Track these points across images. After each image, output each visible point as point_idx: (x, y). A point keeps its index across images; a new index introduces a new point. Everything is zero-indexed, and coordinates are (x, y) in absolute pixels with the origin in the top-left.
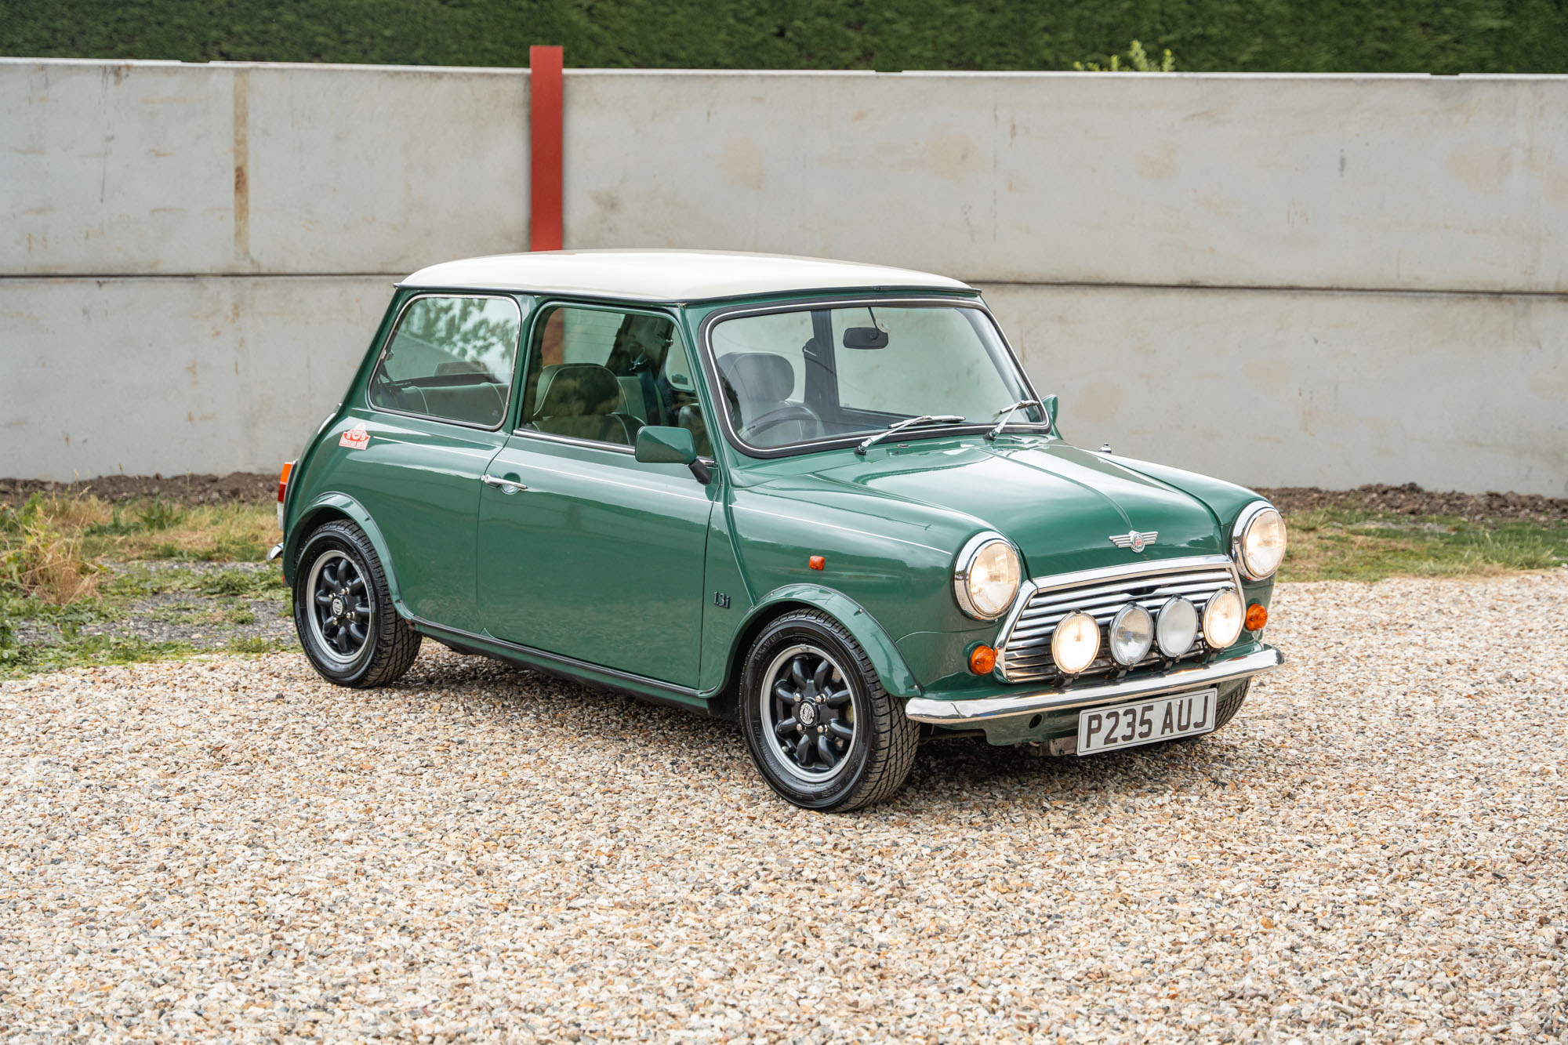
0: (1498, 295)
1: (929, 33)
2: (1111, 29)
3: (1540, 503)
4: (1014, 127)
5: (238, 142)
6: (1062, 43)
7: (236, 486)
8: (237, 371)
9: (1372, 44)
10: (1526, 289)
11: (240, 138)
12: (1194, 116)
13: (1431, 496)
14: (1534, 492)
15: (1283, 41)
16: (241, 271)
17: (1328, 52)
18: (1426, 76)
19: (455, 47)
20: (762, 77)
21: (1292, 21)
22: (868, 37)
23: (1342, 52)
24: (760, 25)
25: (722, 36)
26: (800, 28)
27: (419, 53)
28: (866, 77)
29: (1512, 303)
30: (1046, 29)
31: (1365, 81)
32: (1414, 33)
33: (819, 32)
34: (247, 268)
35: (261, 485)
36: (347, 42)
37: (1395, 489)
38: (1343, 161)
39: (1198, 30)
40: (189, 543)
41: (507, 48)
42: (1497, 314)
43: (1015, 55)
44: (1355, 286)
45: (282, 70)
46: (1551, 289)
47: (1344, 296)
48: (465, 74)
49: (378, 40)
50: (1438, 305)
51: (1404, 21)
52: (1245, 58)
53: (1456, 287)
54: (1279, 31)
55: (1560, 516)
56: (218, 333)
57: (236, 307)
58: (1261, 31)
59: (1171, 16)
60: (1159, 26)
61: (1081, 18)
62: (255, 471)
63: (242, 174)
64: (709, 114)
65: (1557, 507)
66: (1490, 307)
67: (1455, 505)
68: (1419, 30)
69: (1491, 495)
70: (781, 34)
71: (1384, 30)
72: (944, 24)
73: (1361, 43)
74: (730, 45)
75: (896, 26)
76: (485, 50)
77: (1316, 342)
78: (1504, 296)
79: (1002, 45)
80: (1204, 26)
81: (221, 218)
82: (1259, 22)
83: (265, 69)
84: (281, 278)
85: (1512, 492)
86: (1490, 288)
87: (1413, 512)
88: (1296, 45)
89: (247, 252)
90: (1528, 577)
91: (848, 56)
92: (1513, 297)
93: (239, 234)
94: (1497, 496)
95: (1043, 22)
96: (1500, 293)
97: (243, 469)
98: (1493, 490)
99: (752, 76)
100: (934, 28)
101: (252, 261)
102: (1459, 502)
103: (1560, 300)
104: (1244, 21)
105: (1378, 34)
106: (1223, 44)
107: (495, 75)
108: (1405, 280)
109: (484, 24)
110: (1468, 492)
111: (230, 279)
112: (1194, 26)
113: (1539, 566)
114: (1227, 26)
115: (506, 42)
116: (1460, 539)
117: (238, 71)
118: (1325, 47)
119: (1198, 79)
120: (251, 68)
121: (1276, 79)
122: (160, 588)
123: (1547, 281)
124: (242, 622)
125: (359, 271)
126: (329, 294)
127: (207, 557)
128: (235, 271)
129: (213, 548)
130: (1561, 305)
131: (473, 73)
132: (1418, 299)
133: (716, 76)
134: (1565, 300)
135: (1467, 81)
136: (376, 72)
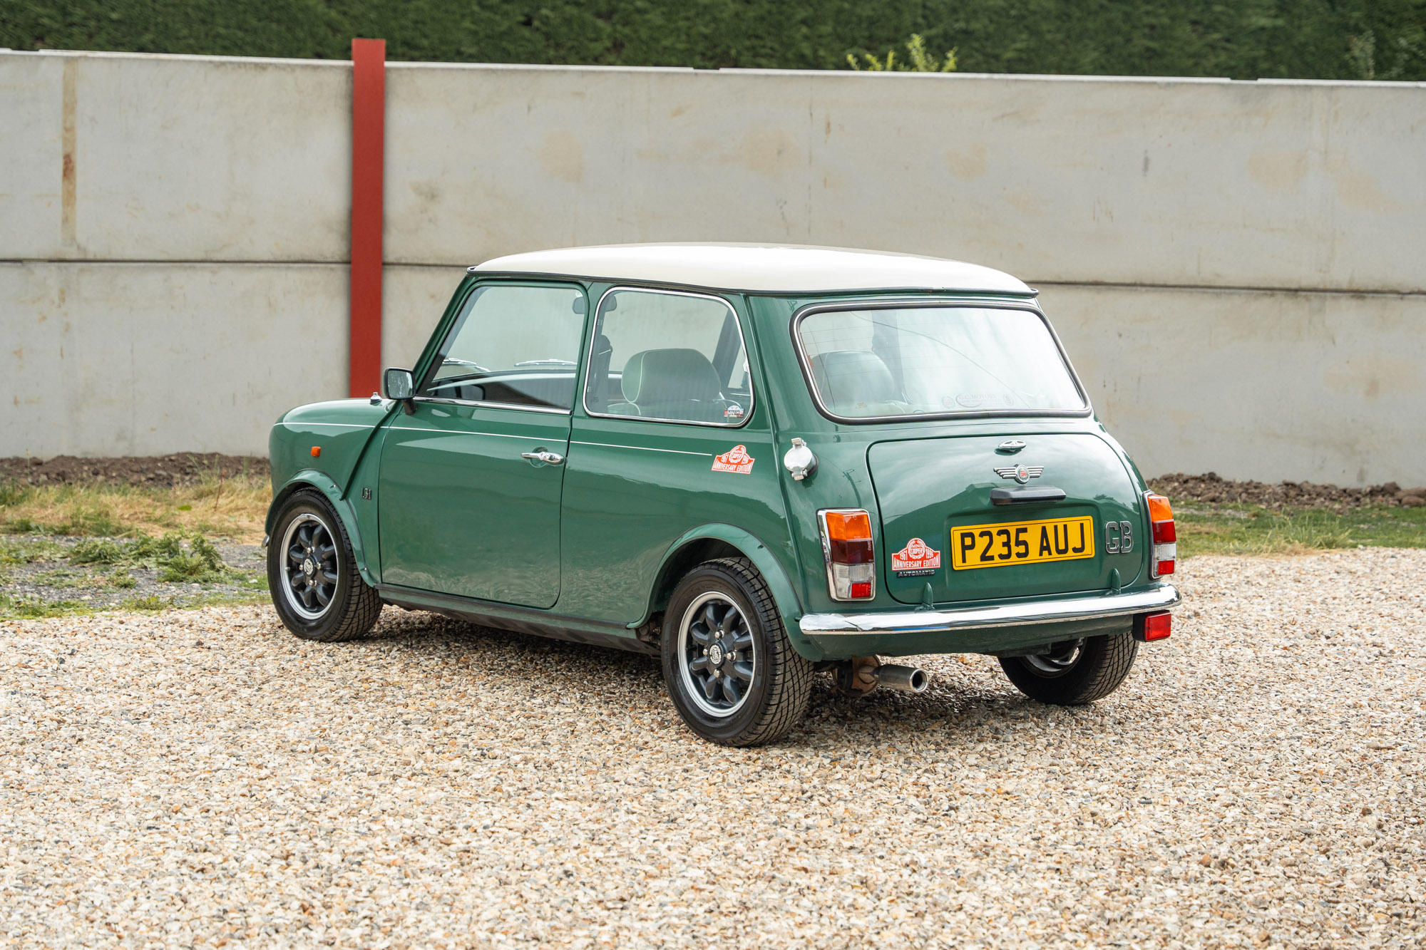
0: (1294, 292)
1: (682, 24)
2: (872, 22)
3: (1334, 492)
4: (829, 125)
5: (67, 130)
6: (820, 36)
7: (61, 469)
8: (62, 355)
9: (1140, 42)
10: (1321, 287)
11: (67, 125)
12: (1003, 116)
13: (1229, 485)
14: (1326, 483)
15: (1049, 37)
16: (67, 257)
17: (1095, 49)
18: (1227, 80)
19: (185, 32)
20: (582, 72)
21: (1058, 17)
22: (619, 27)
23: (1109, 50)
24: (506, 14)
25: (467, 24)
26: (547, 17)
27: (147, 38)
28: (684, 74)
29: (1308, 300)
30: (804, 22)
31: (1168, 84)
32: (1184, 31)
33: (568, 21)
34: (73, 253)
35: (86, 468)
36: (72, 25)
37: (1196, 478)
38: (1147, 162)
39: (961, 25)
40: (43, 518)
41: (240, 34)
42: (1293, 309)
43: (772, 48)
44: (1158, 282)
45: (111, 59)
46: (1345, 286)
47: (1147, 291)
48: (289, 65)
49: (104, 23)
50: (1237, 300)
51: (1173, 18)
52: (1009, 55)
53: (1256, 285)
54: (1044, 26)
55: (1353, 504)
56: (44, 318)
57: (62, 292)
58: (1026, 27)
59: (932, 10)
60: (920, 20)
61: (840, 11)
62: (79, 455)
63: (71, 161)
64: (529, 108)
65: (1350, 496)
66: (1287, 303)
67: (1253, 493)
68: (1189, 28)
69: (1287, 484)
70: (528, 23)
71: (1152, 27)
72: (697, 15)
73: (1128, 41)
74: (475, 33)
75: (648, 17)
76: (218, 35)
77: (1120, 336)
78: (1300, 293)
79: (757, 37)
80: (967, 21)
81: (49, 205)
82: (1023, 17)
83: (93, 58)
84: (107, 264)
85: (1307, 482)
86: (1287, 286)
87: (1213, 500)
88: (1063, 42)
89: (73, 238)
90: (1328, 555)
91: (597, 47)
92: (1309, 293)
93: (66, 220)
94: (1293, 485)
95: (801, 14)
96: (1296, 290)
97: (67, 453)
98: (1289, 480)
99: (573, 72)
100: (687, 19)
101: (79, 247)
102: (1256, 491)
103: (1353, 297)
104: (1008, 16)
105: (1147, 31)
106: (987, 39)
107: (318, 67)
108: (1207, 277)
109: (217, 8)
110: (1265, 481)
111: (56, 264)
112: (957, 21)
113: (1337, 546)
114: (991, 21)
115: (240, 28)
116: (1260, 524)
117: (68, 60)
118: (1092, 44)
119: (1007, 80)
120: (80, 57)
121: (1082, 82)
122: (32, 557)
123: (1340, 277)
124: (126, 586)
125: (183, 258)
126: (153, 280)
127: (63, 532)
128: (62, 257)
129: (68, 523)
130: (1354, 302)
131: (297, 65)
132: (1218, 295)
133: (536, 71)
134: (1359, 298)
135: (1265, 86)
136: (202, 62)
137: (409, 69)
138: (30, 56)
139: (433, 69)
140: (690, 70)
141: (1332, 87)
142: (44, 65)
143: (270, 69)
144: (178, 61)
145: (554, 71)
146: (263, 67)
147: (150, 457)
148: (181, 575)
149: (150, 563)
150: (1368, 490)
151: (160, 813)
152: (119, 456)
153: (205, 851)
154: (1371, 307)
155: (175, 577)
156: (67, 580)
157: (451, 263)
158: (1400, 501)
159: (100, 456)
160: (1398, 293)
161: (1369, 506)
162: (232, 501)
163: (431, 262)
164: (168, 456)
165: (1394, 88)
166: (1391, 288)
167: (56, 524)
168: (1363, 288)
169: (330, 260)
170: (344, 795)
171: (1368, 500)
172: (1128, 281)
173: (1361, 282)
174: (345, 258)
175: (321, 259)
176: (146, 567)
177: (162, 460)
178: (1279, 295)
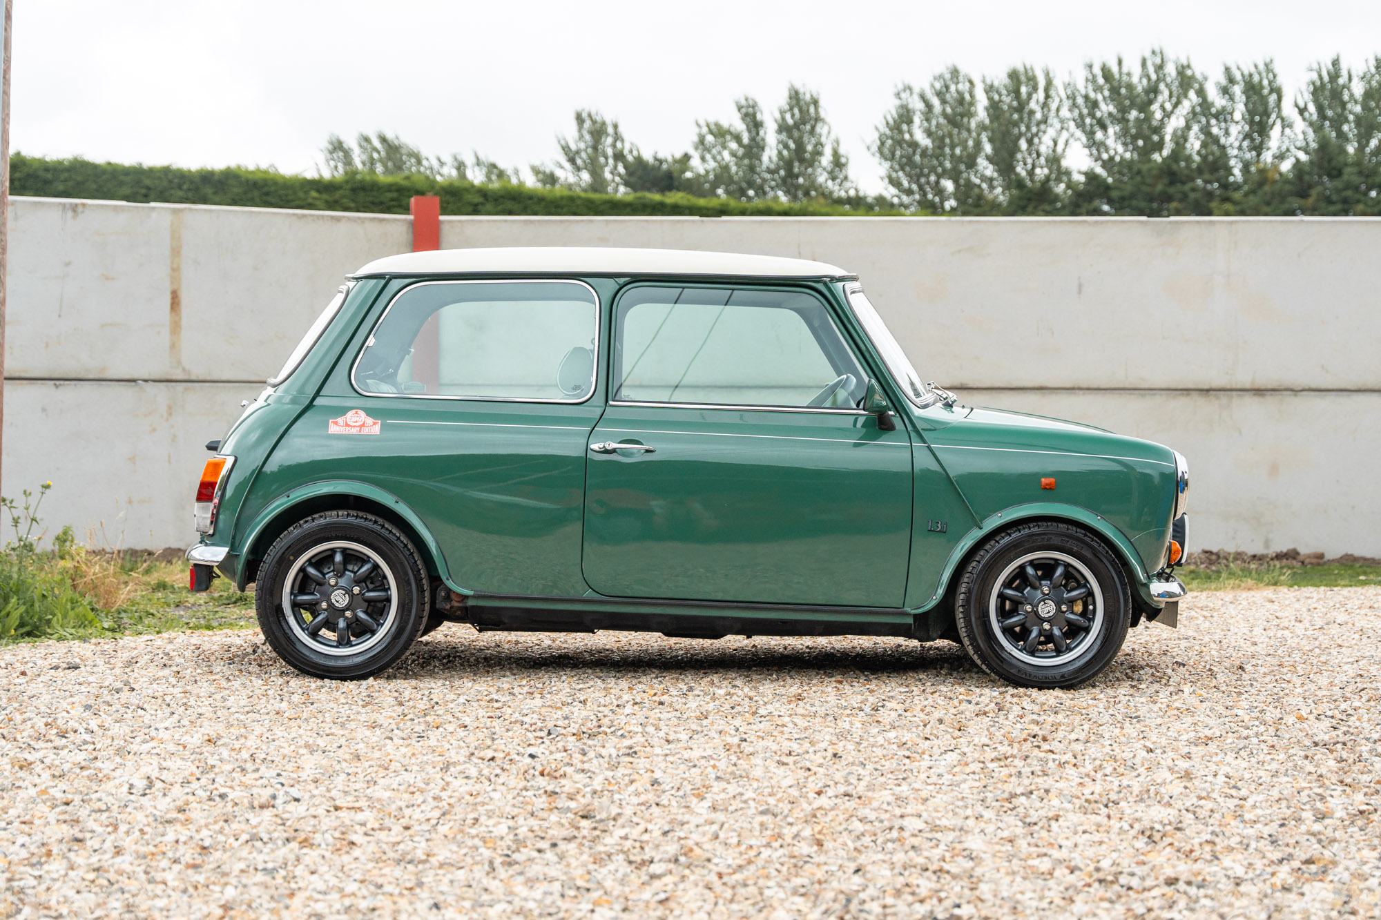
0: (1206, 391)
3: (1247, 557)
5: (173, 270)
8: (169, 462)
10: (1228, 387)
11: (174, 266)
12: (960, 251)
14: (1238, 549)
16: (174, 378)
18: (1144, 218)
20: (607, 221)
28: (693, 221)
29: (1218, 398)
31: (1097, 222)
34: (179, 375)
38: (1080, 286)
42: (1206, 407)
44: (1092, 386)
45: (210, 211)
46: (1248, 386)
48: (359, 218)
50: (1159, 400)
53: (1174, 386)
55: (1265, 564)
56: (154, 430)
57: (170, 408)
63: (177, 296)
65: (1261, 559)
66: (1200, 401)
69: (1206, 552)
78: (1211, 392)
81: (159, 333)
83: (196, 210)
84: (207, 384)
85: (1223, 550)
86: (1200, 386)
89: (179, 362)
92: (1218, 393)
93: (173, 346)
94: (1211, 553)
96: (1208, 390)
98: (1207, 548)
99: (599, 221)
101: (184, 369)
103: (1255, 394)
107: (383, 220)
108: (1133, 380)
111: (165, 384)
117: (175, 211)
119: (963, 222)
120: (185, 209)
121: (1025, 222)
123: (1245, 380)
128: (169, 377)
130: (1256, 399)
131: (365, 218)
132: (1143, 395)
133: (567, 221)
134: (1260, 395)
135: (1176, 222)
136: (287, 214)
137: (460, 221)
138: (143, 208)
139: (480, 221)
140: (697, 218)
141: (1232, 222)
142: (154, 215)
143: (344, 221)
145: (582, 221)
146: (338, 219)
150: (1275, 554)
154: (1270, 402)
158: (1303, 563)
160: (1292, 390)
161: (1279, 566)
165: (1282, 222)
166: (1286, 387)
168: (1263, 387)
171: (1276, 562)
172: (1068, 385)
173: (1261, 382)
178: (1194, 393)
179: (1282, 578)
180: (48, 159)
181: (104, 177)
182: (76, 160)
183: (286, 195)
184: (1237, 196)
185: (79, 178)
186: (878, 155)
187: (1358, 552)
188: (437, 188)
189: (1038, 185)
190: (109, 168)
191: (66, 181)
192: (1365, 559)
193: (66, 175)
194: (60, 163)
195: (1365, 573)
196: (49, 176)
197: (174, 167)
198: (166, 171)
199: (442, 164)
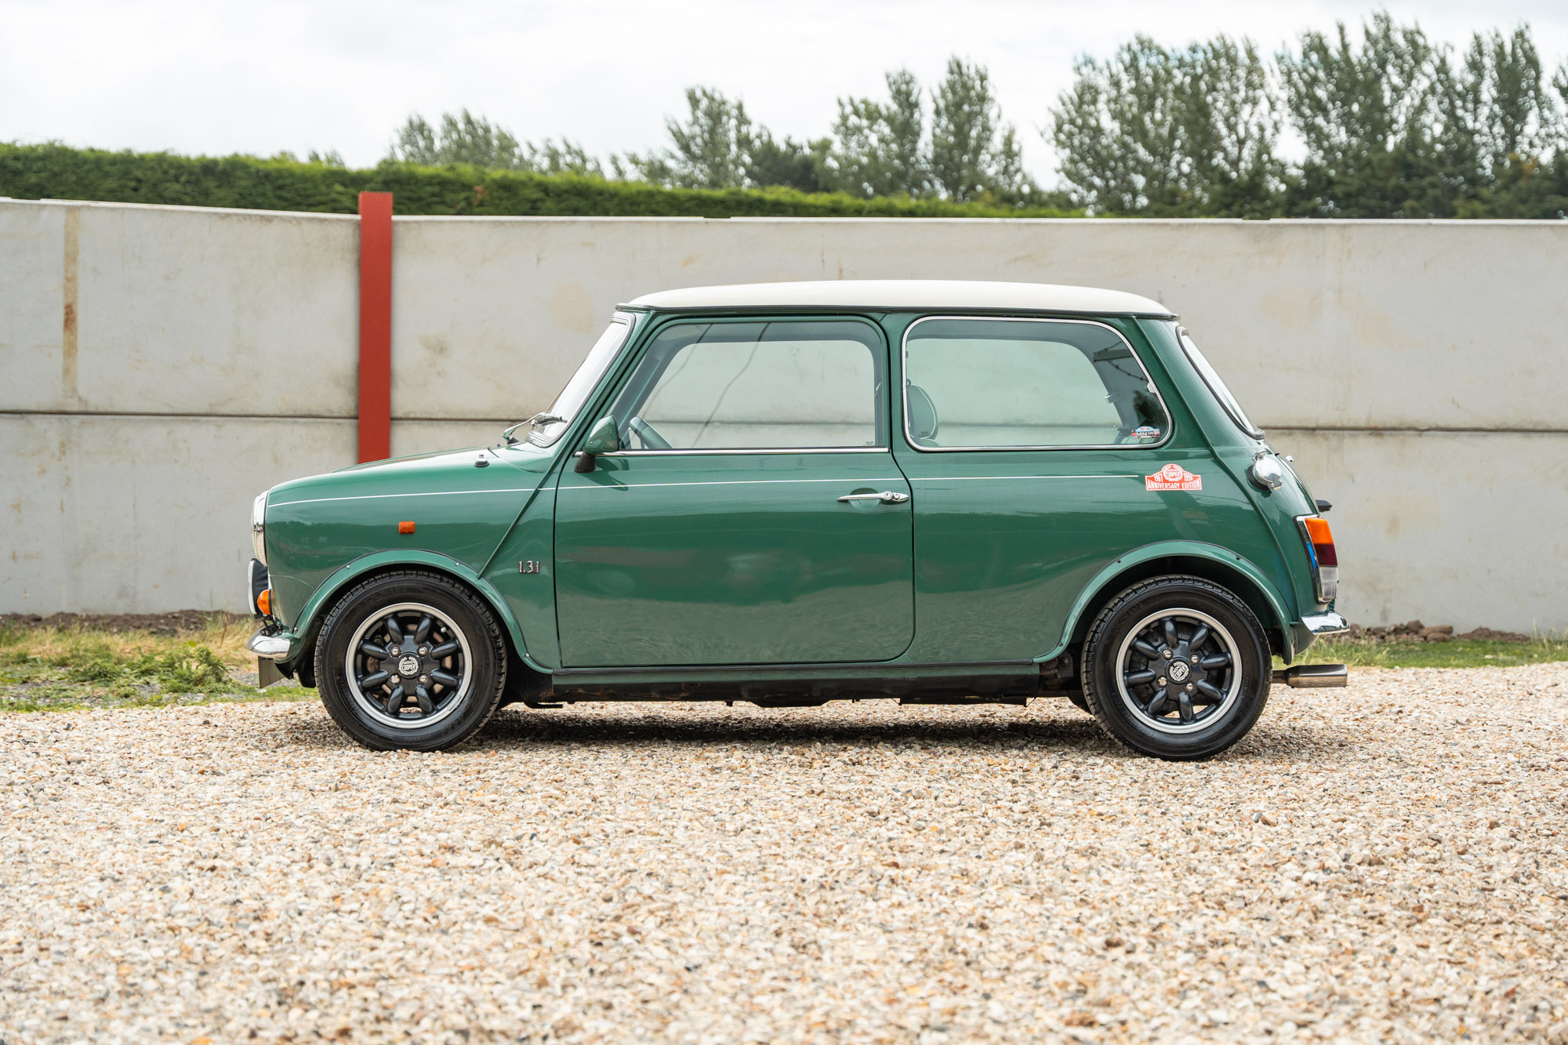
0: (1312, 430)
3: (1358, 631)
4: (841, 271)
5: (68, 280)
8: (62, 509)
10: (1339, 425)
11: (70, 275)
12: (1016, 260)
16: (68, 409)
18: (1239, 221)
20: (592, 222)
28: (695, 223)
29: (1326, 438)
31: (1181, 225)
34: (74, 406)
42: (1311, 449)
45: (114, 209)
46: (1362, 424)
48: (295, 218)
53: (1273, 424)
55: (1379, 640)
56: (44, 471)
57: (63, 445)
62: (79, 612)
63: (72, 312)
64: (539, 259)
65: (1375, 633)
66: (1305, 443)
78: (1318, 432)
81: (50, 355)
83: (96, 208)
84: (110, 417)
86: (1305, 424)
89: (75, 390)
92: (1327, 432)
93: (67, 371)
96: (1314, 429)
97: (67, 610)
99: (583, 222)
101: (80, 399)
103: (1371, 434)
107: (325, 220)
111: (58, 416)
113: (1376, 665)
117: (70, 209)
119: (1020, 224)
120: (82, 207)
122: (29, 678)
123: (1359, 417)
124: (127, 696)
125: (187, 411)
126: (157, 432)
127: (63, 663)
128: (63, 409)
129: (68, 655)
130: (1373, 440)
131: (303, 218)
133: (545, 222)
134: (1377, 435)
135: (1277, 225)
136: (207, 213)
137: (416, 222)
138: (31, 205)
139: (441, 222)
140: (701, 219)
141: (1345, 226)
142: (45, 214)
143: (276, 221)
144: (182, 212)
145: (563, 222)
146: (269, 219)
147: (153, 615)
148: (185, 685)
149: (154, 680)
150: (1392, 628)
151: (163, 831)
152: (121, 613)
153: (215, 857)
154: (1390, 443)
155: (179, 688)
156: (65, 693)
157: (461, 417)
158: (1425, 638)
159: (102, 613)
160: (1416, 429)
161: (1394, 643)
162: (238, 640)
163: (440, 416)
164: (172, 613)
166: (1409, 425)
167: (54, 658)
168: (1380, 426)
169: (336, 415)
170: (369, 819)
171: (1393, 637)
173: (1378, 420)
174: (353, 413)
175: (328, 414)
176: (148, 683)
177: (165, 617)
178: (1298, 434)
179: (1378, 657)
180: (18, 145)
181: (87, 167)
182: (52, 145)
183: (305, 190)
184: (1485, 192)
185: (56, 169)
186: (1054, 142)
187: (1493, 627)
188: (488, 179)
189: (1246, 178)
190: (91, 156)
191: (39, 171)
192: (1502, 634)
193: (40, 164)
194: (32, 149)
195: (1494, 652)
196: (19, 165)
197: (170, 153)
198: (161, 159)
199: (534, 151)
